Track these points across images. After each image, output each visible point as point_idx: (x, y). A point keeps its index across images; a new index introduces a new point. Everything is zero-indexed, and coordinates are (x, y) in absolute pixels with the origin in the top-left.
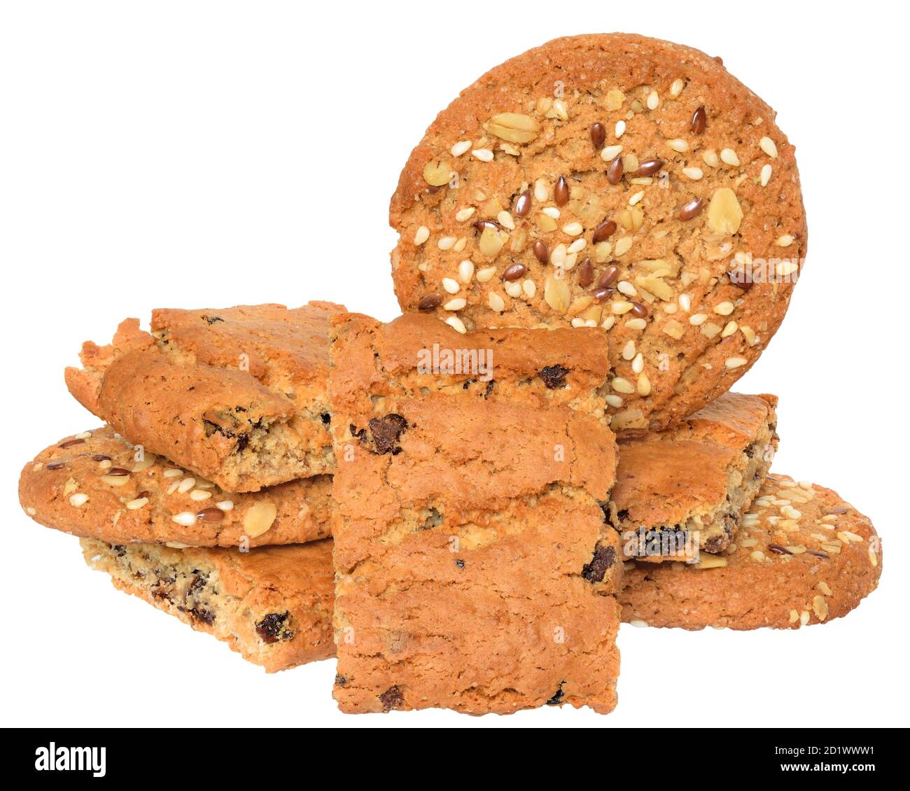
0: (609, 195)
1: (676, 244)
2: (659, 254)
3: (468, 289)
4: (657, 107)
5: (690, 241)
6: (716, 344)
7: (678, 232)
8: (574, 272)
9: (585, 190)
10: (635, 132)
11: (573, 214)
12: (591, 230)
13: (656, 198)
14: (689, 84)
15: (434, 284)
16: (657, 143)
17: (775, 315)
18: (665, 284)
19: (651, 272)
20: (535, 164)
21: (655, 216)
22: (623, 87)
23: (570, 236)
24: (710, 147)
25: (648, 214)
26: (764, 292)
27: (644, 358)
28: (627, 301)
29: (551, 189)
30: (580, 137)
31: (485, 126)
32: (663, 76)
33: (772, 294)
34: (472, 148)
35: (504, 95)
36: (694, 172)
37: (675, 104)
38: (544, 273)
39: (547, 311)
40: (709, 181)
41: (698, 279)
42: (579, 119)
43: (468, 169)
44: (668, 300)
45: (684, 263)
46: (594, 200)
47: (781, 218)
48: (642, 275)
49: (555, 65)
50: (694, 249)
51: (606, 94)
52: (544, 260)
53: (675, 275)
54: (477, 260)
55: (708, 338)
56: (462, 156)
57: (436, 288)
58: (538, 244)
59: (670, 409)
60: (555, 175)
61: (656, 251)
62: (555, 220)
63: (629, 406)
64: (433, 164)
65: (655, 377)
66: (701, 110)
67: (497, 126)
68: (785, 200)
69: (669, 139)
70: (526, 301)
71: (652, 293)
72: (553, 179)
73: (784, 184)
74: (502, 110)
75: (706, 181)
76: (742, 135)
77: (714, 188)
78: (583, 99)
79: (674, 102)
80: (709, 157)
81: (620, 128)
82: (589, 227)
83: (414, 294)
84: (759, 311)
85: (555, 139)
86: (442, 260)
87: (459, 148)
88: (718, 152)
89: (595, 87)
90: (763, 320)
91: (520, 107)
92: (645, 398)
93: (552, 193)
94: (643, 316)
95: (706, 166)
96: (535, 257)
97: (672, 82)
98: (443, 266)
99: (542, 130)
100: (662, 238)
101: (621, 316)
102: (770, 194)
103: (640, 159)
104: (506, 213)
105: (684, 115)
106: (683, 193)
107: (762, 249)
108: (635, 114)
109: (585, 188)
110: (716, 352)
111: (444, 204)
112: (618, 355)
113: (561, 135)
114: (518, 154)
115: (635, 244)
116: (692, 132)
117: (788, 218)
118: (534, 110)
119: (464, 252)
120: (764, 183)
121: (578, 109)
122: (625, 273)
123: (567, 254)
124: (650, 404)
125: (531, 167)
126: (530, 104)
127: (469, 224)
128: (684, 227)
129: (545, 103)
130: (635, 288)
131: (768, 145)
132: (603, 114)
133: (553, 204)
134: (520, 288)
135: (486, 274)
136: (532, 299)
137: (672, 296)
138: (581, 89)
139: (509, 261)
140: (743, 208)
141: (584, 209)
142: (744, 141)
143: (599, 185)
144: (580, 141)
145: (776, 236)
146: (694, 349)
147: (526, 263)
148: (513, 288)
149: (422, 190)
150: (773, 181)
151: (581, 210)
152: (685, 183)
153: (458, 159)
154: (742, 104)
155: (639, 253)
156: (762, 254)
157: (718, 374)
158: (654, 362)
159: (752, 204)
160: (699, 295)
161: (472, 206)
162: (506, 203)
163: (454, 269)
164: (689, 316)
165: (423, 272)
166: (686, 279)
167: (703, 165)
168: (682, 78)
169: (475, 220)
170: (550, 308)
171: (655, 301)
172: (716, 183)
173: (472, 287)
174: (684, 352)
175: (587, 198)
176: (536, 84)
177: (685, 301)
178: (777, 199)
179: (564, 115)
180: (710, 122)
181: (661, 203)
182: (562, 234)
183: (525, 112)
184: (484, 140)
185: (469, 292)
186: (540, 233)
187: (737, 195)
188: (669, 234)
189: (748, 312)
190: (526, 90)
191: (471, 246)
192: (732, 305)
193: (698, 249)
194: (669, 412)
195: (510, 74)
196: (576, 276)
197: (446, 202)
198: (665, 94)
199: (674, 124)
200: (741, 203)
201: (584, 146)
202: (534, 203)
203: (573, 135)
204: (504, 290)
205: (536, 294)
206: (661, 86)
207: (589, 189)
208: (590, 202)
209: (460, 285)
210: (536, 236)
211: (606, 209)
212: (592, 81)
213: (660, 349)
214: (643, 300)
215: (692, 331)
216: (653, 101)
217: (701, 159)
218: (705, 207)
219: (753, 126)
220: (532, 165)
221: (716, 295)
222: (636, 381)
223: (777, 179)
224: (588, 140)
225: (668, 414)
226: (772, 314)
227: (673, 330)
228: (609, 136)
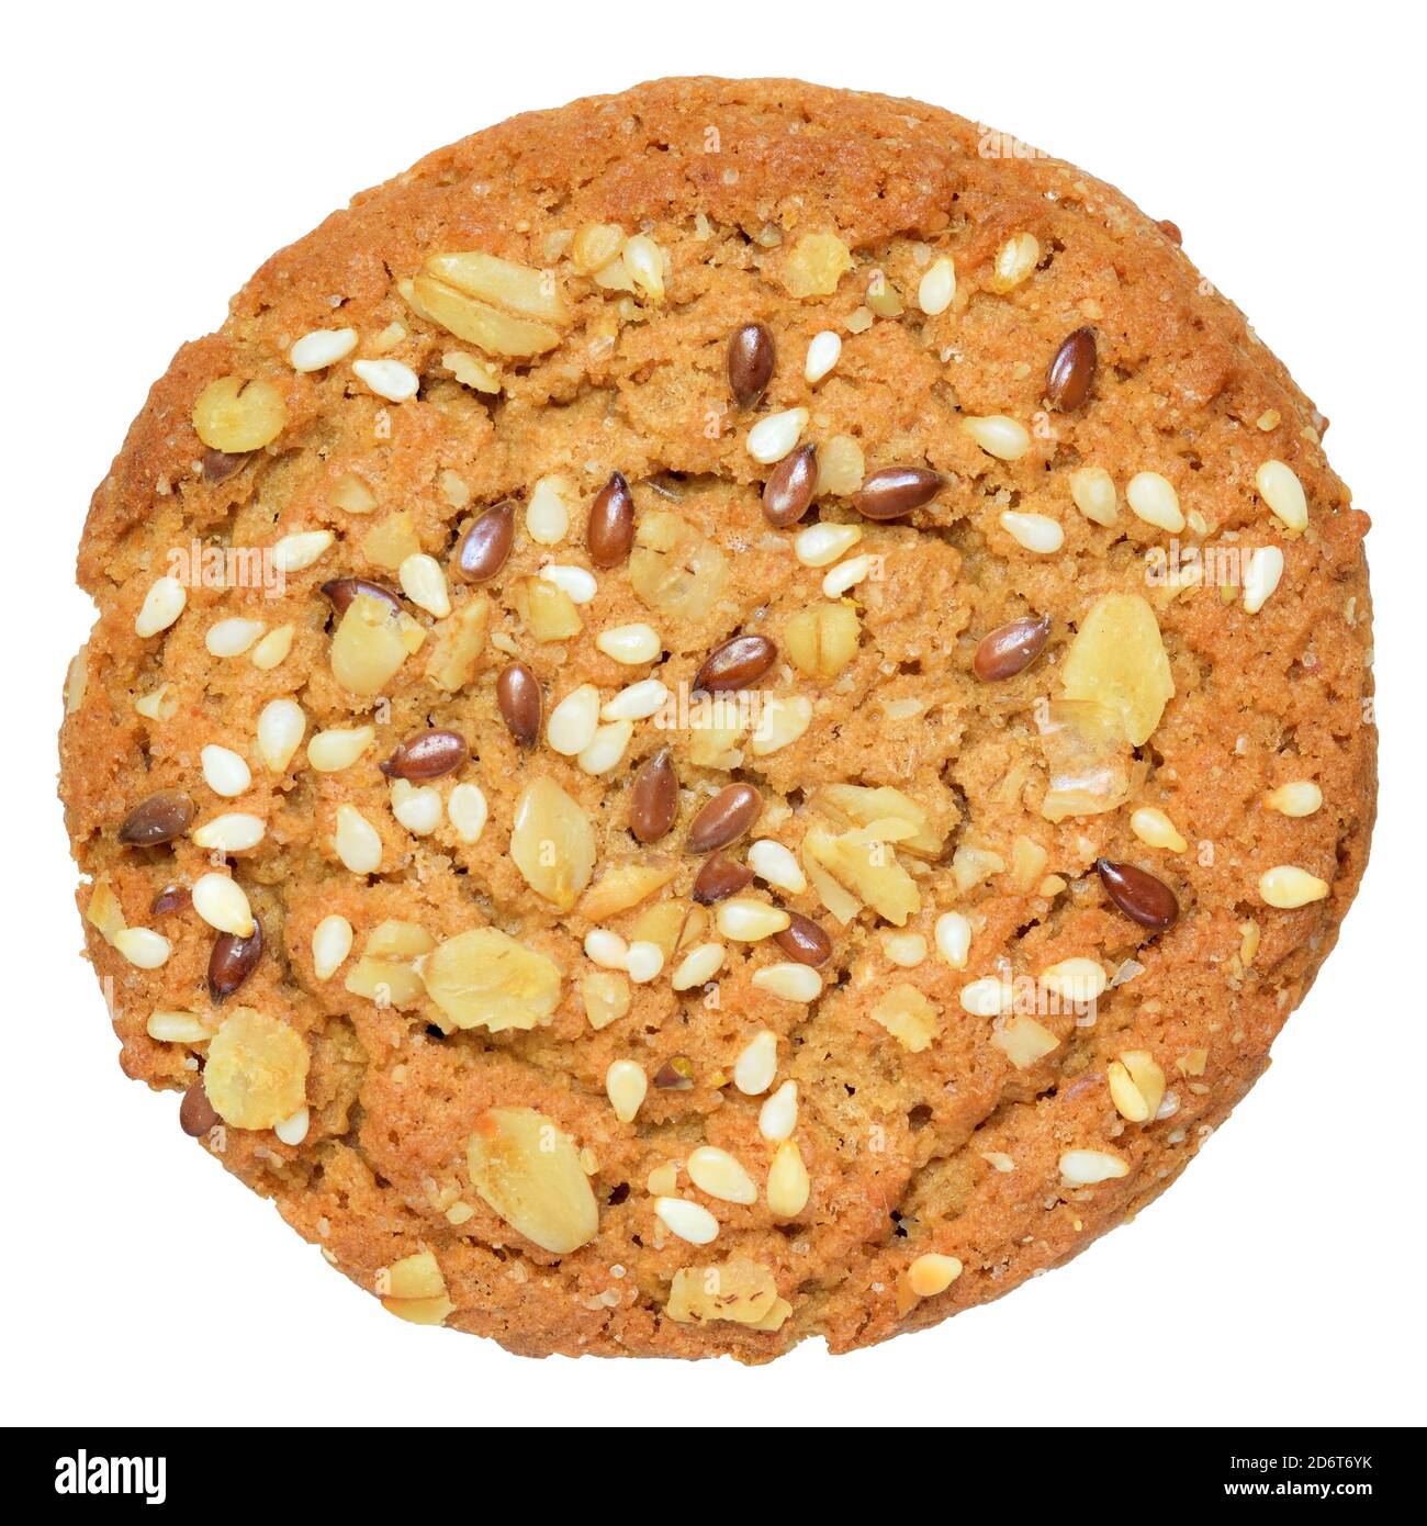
0: (758, 555)
1: (949, 748)
2: (891, 768)
3: (278, 791)
4: (949, 309)
5: (994, 748)
6: (1039, 1096)
7: (963, 712)
8: (616, 786)
9: (684, 528)
10: (869, 373)
11: (637, 597)
12: (686, 656)
13: (905, 587)
14: (1060, 261)
15: (176, 763)
16: (932, 418)
17: (1238, 1037)
18: (900, 871)
19: (859, 822)
20: (543, 431)
21: (895, 646)
22: (853, 232)
23: (619, 664)
24: (1098, 455)
25: (872, 637)
26: (1210, 952)
27: (803, 1100)
28: (773, 905)
29: (579, 509)
30: (694, 364)
31: (405, 287)
32: (981, 217)
33: (1235, 962)
34: (355, 354)
35: (482, 204)
36: (1035, 529)
37: (1006, 313)
38: (521, 775)
39: (513, 894)
40: (1081, 572)
41: (1007, 873)
42: (700, 307)
43: (336, 421)
44: (900, 921)
45: (965, 813)
46: (709, 564)
47: (1292, 728)
48: (831, 830)
49: (653, 137)
50: (1005, 773)
51: (794, 246)
52: (527, 730)
53: (934, 847)
54: (316, 700)
55: (1011, 1067)
56: (324, 373)
57: (181, 778)
58: (516, 679)
59: (863, 1287)
60: (598, 470)
61: (881, 761)
62: (578, 606)
63: (734, 1252)
64: (229, 385)
65: (829, 1166)
66: (1083, 341)
67: (441, 289)
68: (1314, 671)
69: (972, 413)
70: (452, 852)
71: (853, 892)
72: (592, 481)
73: (1315, 621)
74: (461, 242)
75: (1070, 566)
76: (1206, 445)
77: (1094, 592)
78: (721, 254)
79: (1003, 305)
80: (1091, 488)
81: (823, 354)
82: (681, 645)
83: (114, 788)
84: (1187, 1012)
85: (616, 358)
86: (213, 691)
87: (316, 349)
88: (1121, 479)
89: (763, 214)
90: (1197, 1044)
91: (521, 244)
92: (790, 1230)
93: (581, 525)
94: (814, 961)
95: (1076, 519)
96: (499, 719)
97: (1006, 238)
98: (213, 710)
99: (581, 327)
100: (910, 719)
101: (748, 951)
102: (1269, 644)
103: (874, 460)
104: (429, 563)
105: (1030, 345)
106: (994, 594)
107: (1219, 813)
108: (878, 320)
109: (687, 521)
110: (1034, 1123)
111: (246, 521)
112: (718, 1074)
113: (638, 349)
114: (495, 390)
115: (817, 724)
116: (1046, 402)
117: (1316, 733)
118: (563, 258)
119: (285, 671)
120: (1254, 599)
121: (703, 278)
122: (777, 813)
123: (602, 722)
124: (804, 1256)
125: (529, 441)
126: (555, 239)
127: (309, 582)
128: (982, 701)
129: (600, 239)
130: (802, 868)
131: (1280, 487)
132: (774, 304)
133: (581, 558)
134: (438, 805)
135: (339, 747)
136: (472, 846)
137: (915, 910)
138: (719, 214)
139: (417, 719)
140: (1178, 674)
141: (674, 587)
142: (1207, 463)
143: (733, 521)
144: (691, 376)
145: (1270, 781)
146: (965, 1095)
147: (468, 731)
148: (417, 805)
149: (184, 462)
150: (1282, 603)
151: (664, 585)
152: (1005, 560)
153: (307, 382)
154: (1213, 348)
155: (828, 756)
156: (1219, 826)
157: (1033, 1195)
158: (834, 1119)
159: (1208, 666)
160: (1004, 924)
161: (328, 526)
162: (436, 533)
163: (241, 721)
164: (959, 982)
165: (150, 720)
166: (969, 867)
167: (1066, 511)
168: (1040, 236)
169: (330, 574)
170: (526, 887)
171: (859, 921)
172: (1103, 578)
173: (289, 785)
174: (932, 1101)
175: (687, 551)
176: (585, 183)
177: (955, 935)
178: (1289, 662)
179: (654, 286)
180: (1108, 382)
181: (919, 608)
182: (594, 658)
183: (534, 262)
184: (396, 333)
185: (280, 800)
186: (526, 641)
187: (1163, 631)
188: (931, 715)
189: (1151, 1008)
190: (547, 200)
191: (305, 657)
192: (1104, 976)
193: (1017, 777)
194: (862, 1296)
195: (510, 152)
196: (621, 802)
197: (253, 516)
198: (980, 273)
199: (994, 368)
200: (1172, 657)
201: (703, 394)
202: (519, 547)
203: (674, 354)
204: (390, 808)
205: (484, 833)
206: (968, 247)
207: (699, 526)
208: (696, 566)
209: (255, 774)
210: (513, 648)
211: (744, 600)
212: (757, 196)
213: (857, 1081)
214: (824, 911)
215: (963, 1032)
216: (937, 285)
217: (1065, 493)
218: (1059, 647)
219: (1242, 424)
220: (533, 433)
221: (1053, 935)
222: (765, 1167)
223: (1296, 601)
224: (716, 375)
225: (858, 1302)
226: (1228, 1028)
227: (903, 1017)
228: (786, 371)
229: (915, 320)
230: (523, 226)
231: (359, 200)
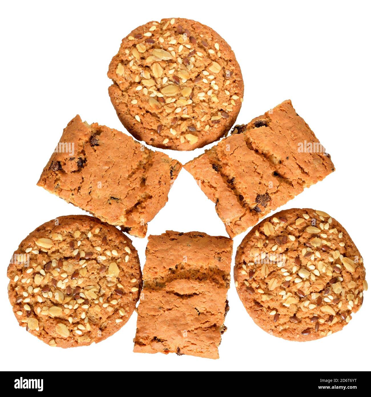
0: (76, 264)
1: (98, 281)
4: (91, 237)
6: (112, 314)
8: (65, 290)
9: (68, 263)
10: (84, 244)
15: (20, 294)
16: (91, 248)
18: (95, 294)
19: (90, 290)
21: (91, 271)
23: (63, 278)
24: (108, 250)
25: (88, 271)
29: (57, 263)
31: (36, 243)
33: (130, 298)
34: (32, 250)
35: (42, 233)
36: (103, 258)
41: (106, 293)
42: (66, 240)
45: (101, 287)
46: (71, 266)
48: (87, 291)
50: (104, 283)
53: (98, 291)
54: (33, 286)
55: (109, 312)
61: (91, 283)
62: (58, 272)
63: (84, 335)
65: (92, 325)
68: (134, 267)
69: (95, 247)
70: (49, 299)
71: (90, 297)
72: (58, 259)
75: (107, 261)
80: (108, 253)
81: (79, 243)
82: (69, 275)
86: (23, 286)
87: (28, 250)
88: (111, 251)
92: (89, 332)
94: (88, 304)
99: (54, 244)
100: (93, 279)
101: (81, 304)
102: (129, 265)
104: (43, 270)
108: (84, 239)
110: (112, 318)
112: (80, 317)
113: (61, 246)
114: (47, 252)
115: (84, 281)
117: (135, 273)
119: (30, 283)
120: (127, 261)
121: (66, 237)
122: (82, 290)
123: (63, 284)
125: (51, 256)
126: (50, 236)
129: (55, 235)
130: (85, 295)
131: (128, 250)
132: (73, 239)
133: (58, 267)
134: (47, 294)
135: (36, 290)
137: (97, 298)
140: (120, 270)
142: (120, 248)
144: (66, 247)
145: (131, 279)
151: (67, 269)
155: (86, 284)
158: (92, 320)
160: (106, 298)
161: (32, 268)
162: (43, 267)
163: (26, 289)
164: (102, 304)
165: (17, 290)
166: (102, 292)
167: (106, 255)
169: (33, 273)
170: (57, 301)
171: (91, 300)
172: (111, 261)
173: (32, 295)
174: (102, 317)
177: (101, 300)
179: (61, 239)
183: (48, 238)
184: (36, 248)
187: (118, 266)
188: (96, 278)
190: (49, 232)
192: (117, 301)
198: (94, 233)
202: (51, 267)
204: (42, 295)
205: (52, 297)
209: (29, 294)
210: (52, 277)
214: (88, 299)
215: (104, 309)
218: (107, 269)
219: (123, 243)
221: (111, 298)
222: (86, 326)
223: (131, 261)
224: (69, 247)
227: (97, 308)
228: (76, 246)
229: (88, 238)
230: (47, 235)
231: (30, 234)
